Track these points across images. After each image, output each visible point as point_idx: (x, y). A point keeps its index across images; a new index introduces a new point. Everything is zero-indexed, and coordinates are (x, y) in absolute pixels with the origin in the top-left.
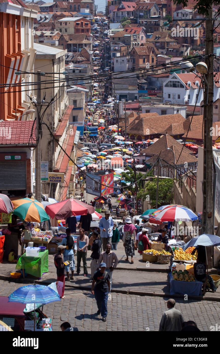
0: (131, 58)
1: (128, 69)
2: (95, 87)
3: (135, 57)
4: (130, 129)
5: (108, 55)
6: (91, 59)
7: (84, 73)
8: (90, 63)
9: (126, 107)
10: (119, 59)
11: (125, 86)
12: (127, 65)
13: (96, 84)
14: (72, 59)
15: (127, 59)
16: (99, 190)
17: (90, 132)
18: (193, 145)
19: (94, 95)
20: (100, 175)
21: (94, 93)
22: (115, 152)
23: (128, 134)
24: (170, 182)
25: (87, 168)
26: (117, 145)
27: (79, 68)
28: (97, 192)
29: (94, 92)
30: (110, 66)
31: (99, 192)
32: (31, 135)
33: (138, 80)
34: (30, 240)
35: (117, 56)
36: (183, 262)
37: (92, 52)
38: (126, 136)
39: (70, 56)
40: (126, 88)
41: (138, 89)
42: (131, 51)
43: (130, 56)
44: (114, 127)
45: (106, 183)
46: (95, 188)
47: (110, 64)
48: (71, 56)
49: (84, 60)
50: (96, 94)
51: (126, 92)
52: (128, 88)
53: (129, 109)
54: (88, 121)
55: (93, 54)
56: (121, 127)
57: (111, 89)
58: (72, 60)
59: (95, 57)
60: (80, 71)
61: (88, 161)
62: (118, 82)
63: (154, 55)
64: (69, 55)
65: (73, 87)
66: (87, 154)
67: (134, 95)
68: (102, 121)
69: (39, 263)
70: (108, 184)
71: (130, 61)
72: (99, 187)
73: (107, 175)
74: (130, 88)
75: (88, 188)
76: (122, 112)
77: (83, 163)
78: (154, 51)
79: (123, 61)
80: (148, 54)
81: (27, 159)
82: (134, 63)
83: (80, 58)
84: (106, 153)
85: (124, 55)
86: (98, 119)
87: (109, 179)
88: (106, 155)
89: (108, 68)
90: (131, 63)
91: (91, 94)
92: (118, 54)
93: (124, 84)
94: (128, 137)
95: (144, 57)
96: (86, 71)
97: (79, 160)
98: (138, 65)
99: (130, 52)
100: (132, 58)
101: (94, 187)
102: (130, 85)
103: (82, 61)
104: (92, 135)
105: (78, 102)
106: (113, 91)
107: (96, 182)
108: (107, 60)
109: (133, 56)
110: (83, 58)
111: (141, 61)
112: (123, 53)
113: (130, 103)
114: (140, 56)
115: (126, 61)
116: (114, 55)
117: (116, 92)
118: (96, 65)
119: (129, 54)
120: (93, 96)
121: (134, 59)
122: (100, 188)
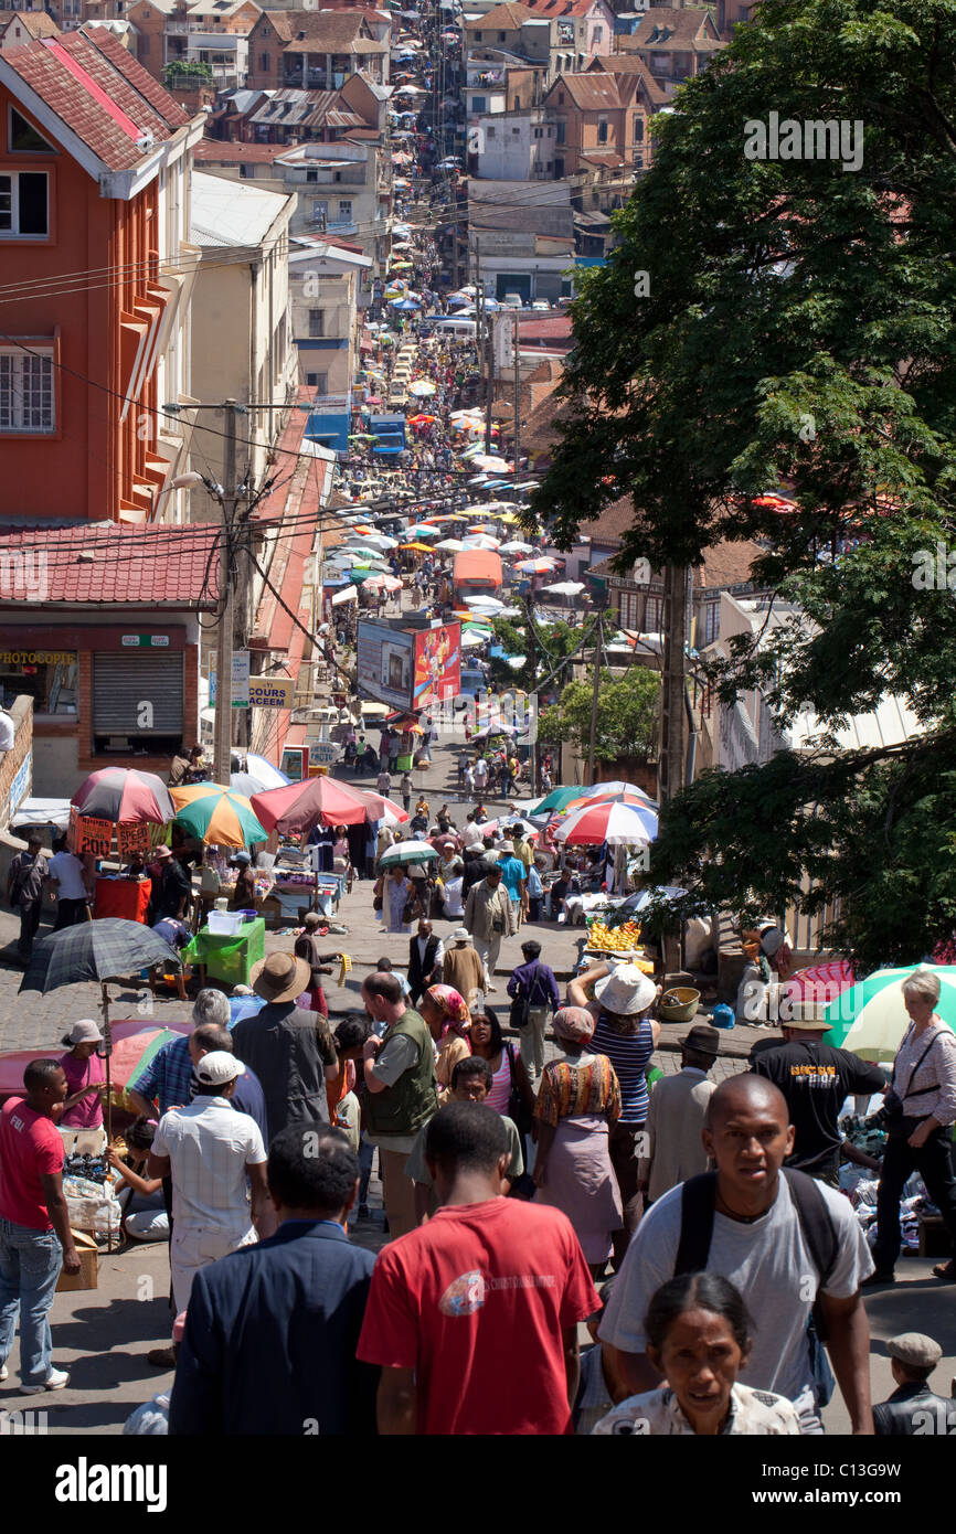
0: (551, 119)
1: (537, 165)
2: (397, 238)
3: (565, 118)
4: (536, 434)
5: (455, 104)
6: (382, 121)
7: (352, 183)
8: (380, 139)
9: (522, 334)
10: (498, 123)
11: (519, 239)
12: (533, 148)
13: (402, 229)
14: (303, 118)
15: (532, 125)
16: (404, 685)
17: (375, 437)
18: (783, 503)
19: (393, 275)
20: (412, 631)
21: (395, 266)
22: (471, 528)
23: (525, 452)
24: (649, 685)
25: (360, 591)
26: (484, 495)
27: (332, 164)
28: (396, 693)
29: (395, 261)
30: (462, 151)
31: (404, 695)
32: (205, 584)
33: (575, 213)
34: (216, 891)
35: (493, 111)
36: (609, 956)
37: (387, 90)
38: (517, 461)
39: (294, 107)
40: (525, 249)
41: (574, 253)
42: (551, 91)
43: (542, 113)
44: (471, 419)
45: (432, 661)
46: (391, 677)
47: (462, 143)
48: (301, 108)
49: (357, 124)
50: (404, 270)
51: (528, 263)
52: (534, 248)
53: (532, 342)
54: (368, 391)
55: (392, 95)
56: (501, 421)
57: (463, 250)
58: (304, 123)
59: (399, 112)
60: (338, 177)
61: (367, 564)
62: (494, 222)
63: (643, 111)
64: (291, 100)
65: (309, 247)
66: (363, 534)
67: (559, 276)
68: (425, 387)
69: (244, 949)
70: (440, 666)
71: (545, 132)
72: (404, 673)
73: (437, 630)
74: (543, 246)
75: (366, 678)
76: (505, 356)
77: (346, 570)
78: (646, 91)
79: (516, 131)
80: (619, 105)
81: (187, 645)
82: (560, 140)
83: (337, 117)
84: (436, 531)
85: (522, 105)
86: (409, 378)
87: (445, 646)
88: (436, 539)
89: (451, 162)
90: (548, 143)
91: (383, 270)
92: (497, 104)
93: (517, 232)
94: (526, 464)
95: (602, 117)
96: (363, 173)
97: (330, 558)
98: (579, 148)
99: (545, 96)
100: (553, 119)
101: (386, 673)
102: (541, 234)
103: (345, 129)
104: (383, 448)
105: (328, 318)
106: (473, 260)
107: (395, 659)
108: (447, 125)
109: (558, 114)
110: (350, 115)
111: (590, 132)
112: (518, 98)
113: (539, 316)
114: (587, 114)
115: (527, 133)
116: (480, 106)
117: (486, 262)
118: (404, 145)
119: (542, 101)
120: (390, 279)
121: (560, 127)
122: (411, 678)
